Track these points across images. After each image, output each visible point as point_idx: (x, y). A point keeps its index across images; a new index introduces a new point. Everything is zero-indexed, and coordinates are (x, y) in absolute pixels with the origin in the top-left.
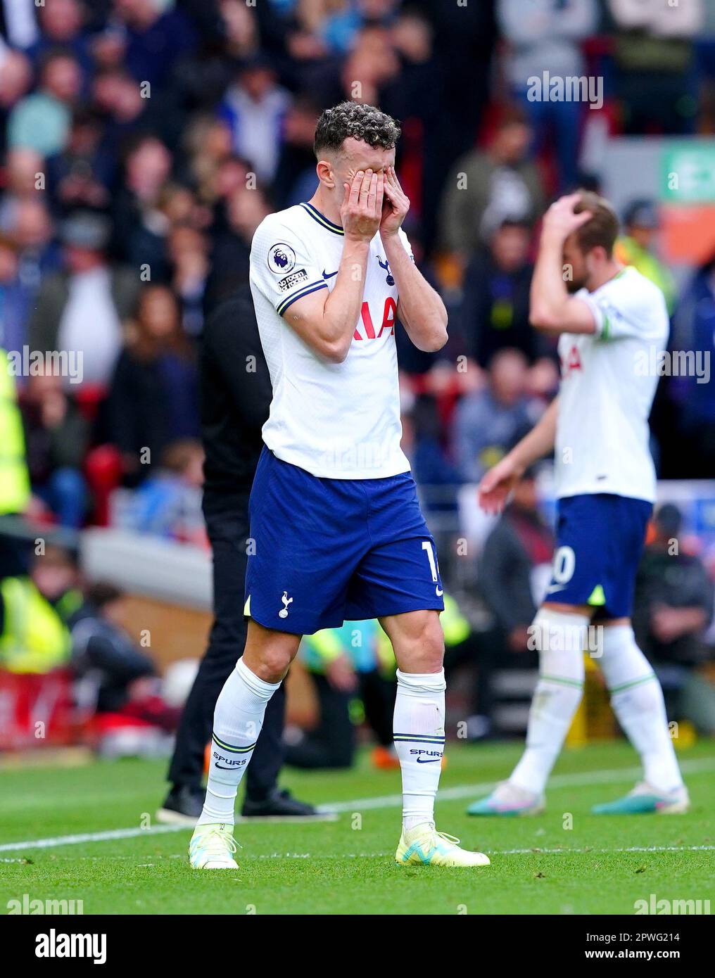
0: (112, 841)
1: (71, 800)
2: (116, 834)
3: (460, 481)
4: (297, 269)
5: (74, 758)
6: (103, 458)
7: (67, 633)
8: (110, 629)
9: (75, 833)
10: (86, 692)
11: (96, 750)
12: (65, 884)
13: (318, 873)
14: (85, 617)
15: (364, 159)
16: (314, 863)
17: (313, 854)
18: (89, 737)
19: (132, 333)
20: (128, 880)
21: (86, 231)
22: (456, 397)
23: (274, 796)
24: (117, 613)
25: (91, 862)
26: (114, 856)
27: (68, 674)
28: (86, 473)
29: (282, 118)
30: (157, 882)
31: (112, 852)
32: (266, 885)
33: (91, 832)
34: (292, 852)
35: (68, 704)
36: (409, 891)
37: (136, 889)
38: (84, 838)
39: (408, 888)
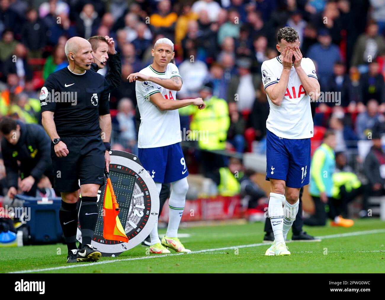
0: (253, 247)
1: (241, 234)
2: (254, 245)
3: (358, 139)
4: (268, 78)
5: (241, 222)
6: (250, 132)
7: (239, 184)
8: (252, 183)
9: (242, 245)
10: (245, 202)
11: (248, 220)
12: (238, 260)
13: (315, 257)
14: (244, 180)
15: (285, 45)
16: (314, 254)
17: (314, 252)
18: (246, 216)
19: (259, 94)
20: (258, 259)
21: (244, 63)
22: (357, 114)
23: (302, 234)
24: (254, 178)
25: (246, 253)
26: (253, 252)
27: (240, 197)
28: (244, 136)
29: (304, 29)
30: (266, 260)
31: (253, 250)
32: (299, 261)
33: (246, 244)
34: (307, 251)
35: (240, 206)
36: (343, 263)
37: (260, 262)
38: (245, 246)
39: (343, 262)
